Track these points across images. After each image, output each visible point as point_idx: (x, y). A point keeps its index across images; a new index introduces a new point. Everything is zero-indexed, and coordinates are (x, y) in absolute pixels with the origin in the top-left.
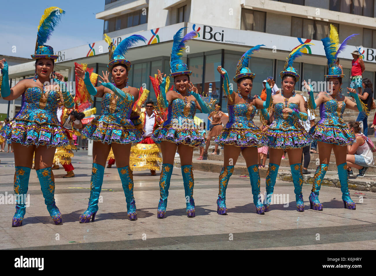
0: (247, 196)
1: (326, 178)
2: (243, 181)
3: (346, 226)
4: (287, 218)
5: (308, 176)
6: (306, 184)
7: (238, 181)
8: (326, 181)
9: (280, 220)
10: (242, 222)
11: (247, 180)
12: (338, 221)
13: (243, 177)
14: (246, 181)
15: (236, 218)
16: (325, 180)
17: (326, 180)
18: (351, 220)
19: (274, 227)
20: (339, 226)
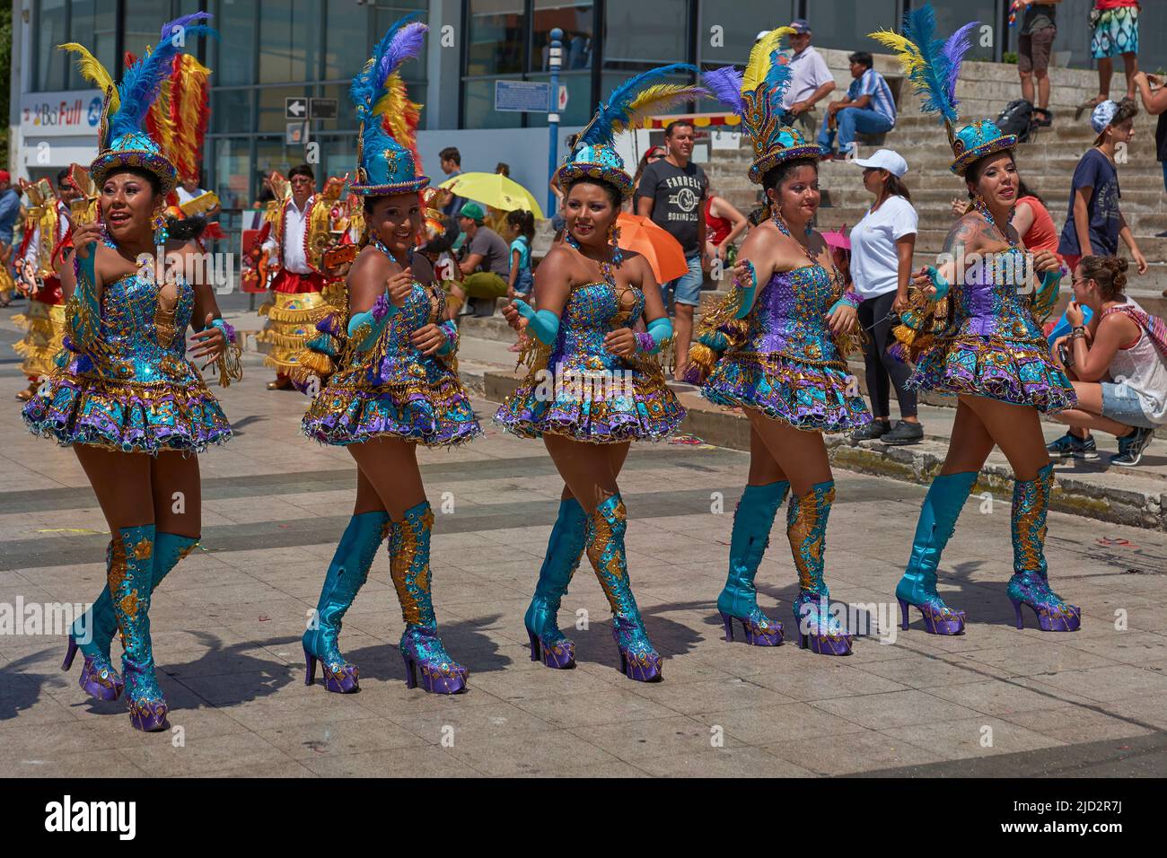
0: (695, 566)
1: (994, 467)
2: (683, 470)
3: (1058, 748)
4: (840, 703)
5: (925, 456)
6: (919, 483)
7: (663, 472)
8: (992, 480)
9: (816, 716)
10: (675, 730)
11: (698, 468)
12: (1030, 719)
13: (683, 442)
14: (693, 471)
15: (656, 712)
16: (989, 476)
17: (993, 474)
18: (1077, 710)
19: (791, 762)
20: (1030, 749)
